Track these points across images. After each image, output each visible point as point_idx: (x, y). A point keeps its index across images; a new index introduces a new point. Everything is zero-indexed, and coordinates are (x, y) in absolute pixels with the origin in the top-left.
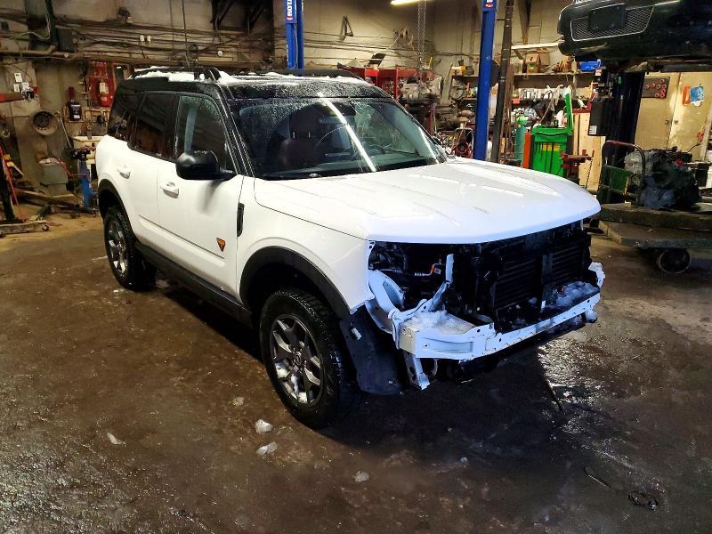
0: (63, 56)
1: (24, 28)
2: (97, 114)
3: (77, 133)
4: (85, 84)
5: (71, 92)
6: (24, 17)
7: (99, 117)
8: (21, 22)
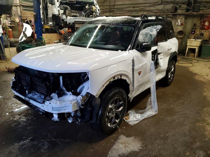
0: (194, 14)
1: (185, 6)
2: (201, 32)
3: (192, 38)
4: (201, 22)
5: (195, 25)
6: (186, 3)
7: (201, 33)
8: (185, 4)
